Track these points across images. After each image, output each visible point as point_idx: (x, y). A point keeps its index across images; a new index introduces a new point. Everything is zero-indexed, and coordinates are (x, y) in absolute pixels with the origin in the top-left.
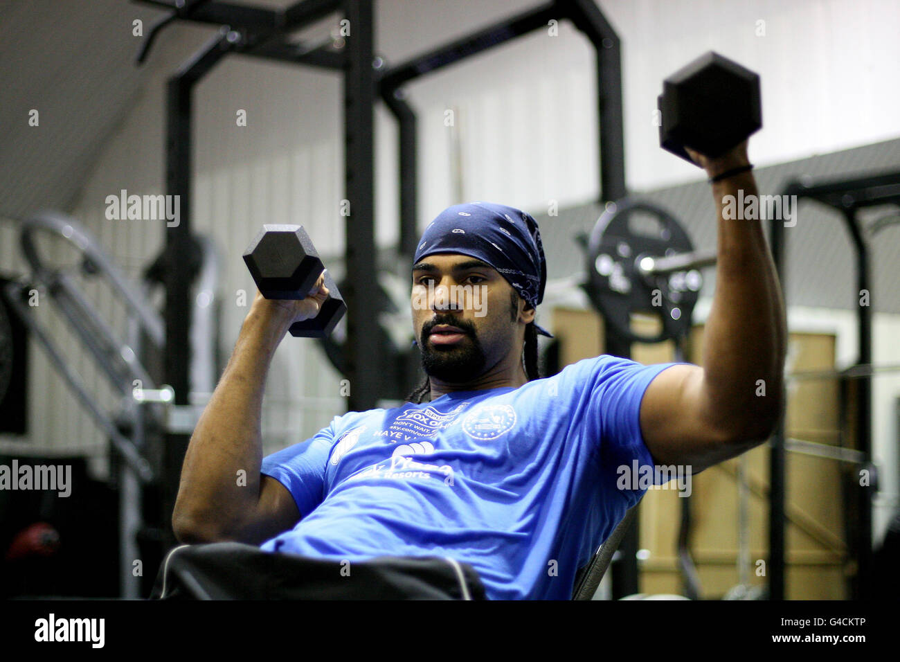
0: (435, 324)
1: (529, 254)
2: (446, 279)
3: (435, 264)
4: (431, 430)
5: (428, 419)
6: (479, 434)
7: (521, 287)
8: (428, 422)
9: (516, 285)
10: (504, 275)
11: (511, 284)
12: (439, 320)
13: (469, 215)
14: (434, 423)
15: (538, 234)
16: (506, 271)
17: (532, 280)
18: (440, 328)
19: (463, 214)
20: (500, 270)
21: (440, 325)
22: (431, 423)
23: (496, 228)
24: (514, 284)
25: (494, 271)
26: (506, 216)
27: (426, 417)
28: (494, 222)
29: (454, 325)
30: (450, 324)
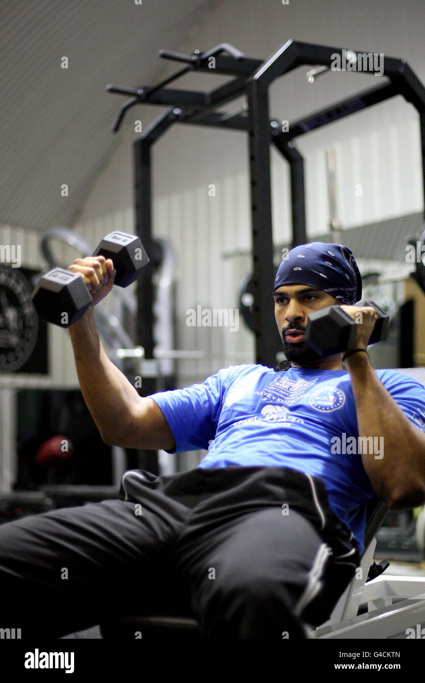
0: (288, 329)
1: (346, 275)
2: (293, 302)
3: (285, 292)
4: (290, 394)
5: (288, 387)
6: (319, 407)
7: (342, 297)
8: (289, 389)
9: (339, 297)
10: (329, 293)
11: (334, 297)
12: (291, 327)
13: (304, 256)
14: (292, 389)
15: (353, 258)
16: (331, 290)
17: (349, 292)
18: (291, 331)
19: (300, 256)
20: (326, 290)
21: (291, 330)
22: (290, 389)
23: (322, 263)
24: (337, 297)
25: (322, 292)
26: (329, 252)
27: (287, 386)
28: (320, 259)
29: (299, 329)
30: (297, 329)
